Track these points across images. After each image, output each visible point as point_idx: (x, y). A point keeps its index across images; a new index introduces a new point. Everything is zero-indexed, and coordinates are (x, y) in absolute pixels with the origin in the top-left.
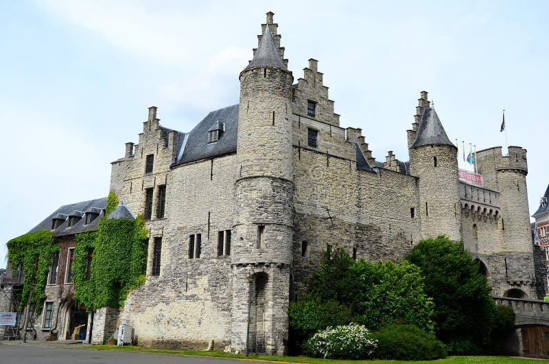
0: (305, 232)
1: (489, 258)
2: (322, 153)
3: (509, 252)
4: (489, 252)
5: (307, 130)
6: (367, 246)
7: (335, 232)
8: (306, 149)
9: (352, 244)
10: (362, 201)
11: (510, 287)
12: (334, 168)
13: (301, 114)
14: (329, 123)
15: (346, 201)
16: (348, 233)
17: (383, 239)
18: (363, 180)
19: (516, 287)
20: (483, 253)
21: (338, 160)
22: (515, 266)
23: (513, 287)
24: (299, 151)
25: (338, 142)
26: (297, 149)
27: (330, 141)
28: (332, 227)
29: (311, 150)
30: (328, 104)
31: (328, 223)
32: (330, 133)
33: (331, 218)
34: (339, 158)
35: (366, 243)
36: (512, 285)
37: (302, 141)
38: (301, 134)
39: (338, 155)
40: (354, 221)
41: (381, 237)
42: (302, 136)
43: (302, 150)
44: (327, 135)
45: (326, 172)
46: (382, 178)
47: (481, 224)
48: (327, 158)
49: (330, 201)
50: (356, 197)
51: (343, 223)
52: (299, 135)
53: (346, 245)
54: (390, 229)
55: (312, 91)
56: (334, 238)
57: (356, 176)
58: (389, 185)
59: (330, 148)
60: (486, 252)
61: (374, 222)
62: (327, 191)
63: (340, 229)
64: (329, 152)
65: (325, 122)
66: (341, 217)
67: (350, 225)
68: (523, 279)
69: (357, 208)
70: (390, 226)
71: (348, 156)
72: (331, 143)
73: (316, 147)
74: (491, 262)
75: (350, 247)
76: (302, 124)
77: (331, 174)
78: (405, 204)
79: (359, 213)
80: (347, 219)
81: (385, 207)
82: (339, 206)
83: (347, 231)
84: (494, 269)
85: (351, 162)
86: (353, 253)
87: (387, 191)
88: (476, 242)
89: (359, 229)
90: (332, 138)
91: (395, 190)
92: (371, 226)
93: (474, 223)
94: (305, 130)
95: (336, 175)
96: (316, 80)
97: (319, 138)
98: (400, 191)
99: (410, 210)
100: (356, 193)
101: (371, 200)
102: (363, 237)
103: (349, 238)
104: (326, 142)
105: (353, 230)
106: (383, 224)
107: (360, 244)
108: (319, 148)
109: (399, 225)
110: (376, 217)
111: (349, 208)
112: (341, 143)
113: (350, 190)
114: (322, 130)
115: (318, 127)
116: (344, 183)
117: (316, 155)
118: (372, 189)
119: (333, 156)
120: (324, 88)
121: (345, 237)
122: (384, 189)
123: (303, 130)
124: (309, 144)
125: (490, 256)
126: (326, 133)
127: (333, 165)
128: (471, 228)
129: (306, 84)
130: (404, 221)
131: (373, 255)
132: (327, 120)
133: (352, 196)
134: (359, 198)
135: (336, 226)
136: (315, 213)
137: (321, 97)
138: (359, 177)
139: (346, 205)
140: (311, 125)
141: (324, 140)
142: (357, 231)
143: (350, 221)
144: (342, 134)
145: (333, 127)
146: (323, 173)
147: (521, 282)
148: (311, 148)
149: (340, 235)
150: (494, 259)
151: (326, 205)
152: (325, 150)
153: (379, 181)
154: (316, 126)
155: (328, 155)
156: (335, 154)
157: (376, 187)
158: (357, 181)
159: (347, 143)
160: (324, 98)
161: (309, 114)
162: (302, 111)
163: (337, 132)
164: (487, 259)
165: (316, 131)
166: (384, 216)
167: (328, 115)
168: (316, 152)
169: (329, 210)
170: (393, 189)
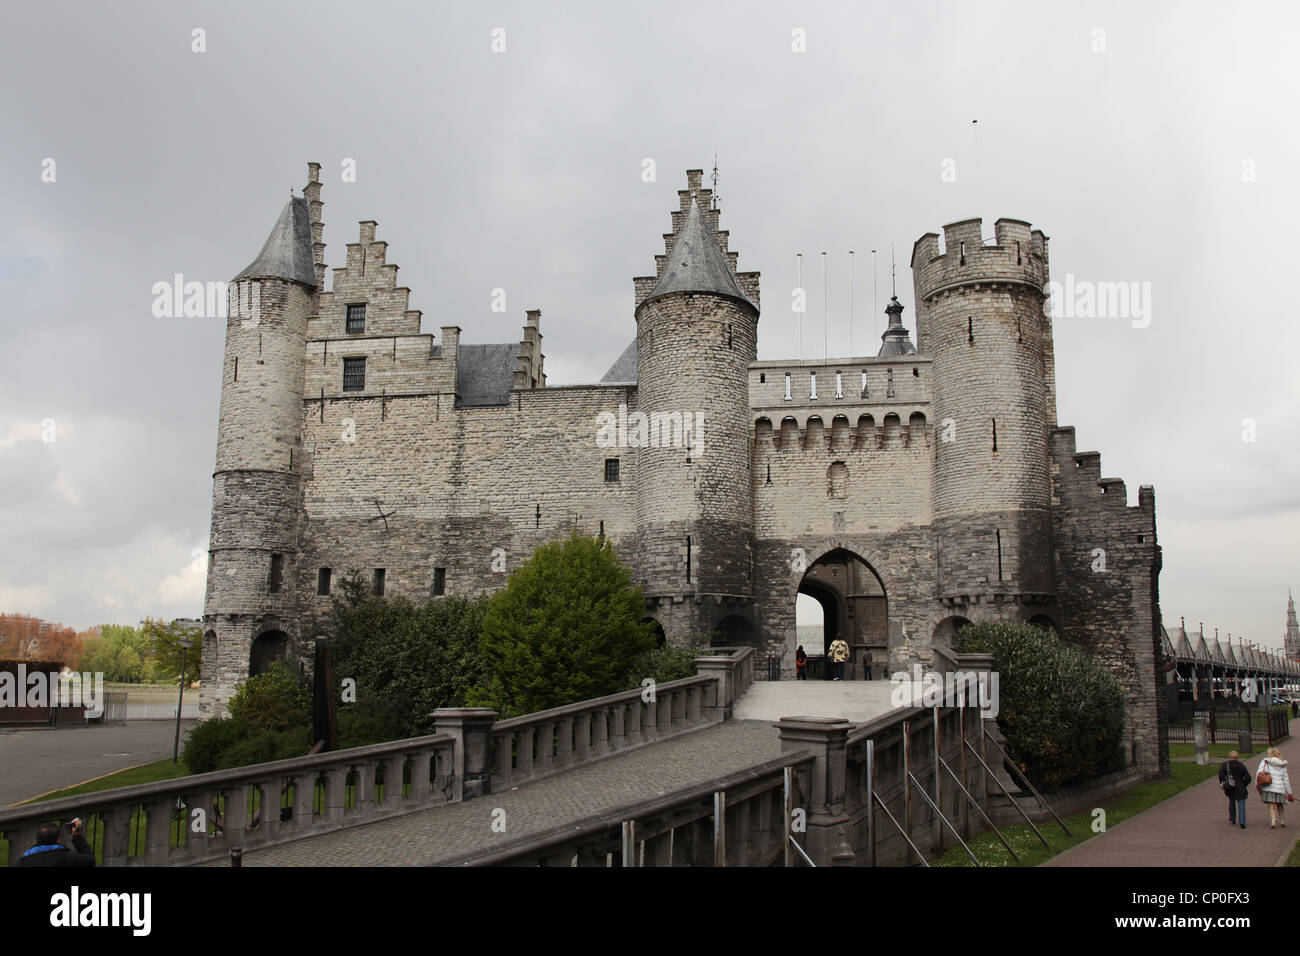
0: (326, 551)
1: (887, 543)
2: (373, 398)
3: (942, 520)
4: (891, 525)
5: (341, 364)
6: (471, 560)
7: (393, 543)
8: (338, 399)
9: (432, 560)
10: (466, 470)
11: (947, 614)
12: (400, 420)
13: (331, 336)
14: (394, 333)
15: (424, 477)
16: (423, 540)
18: (469, 427)
19: (958, 613)
20: (867, 530)
21: (408, 402)
22: (951, 557)
23: (951, 614)
24: (322, 406)
25: (411, 366)
26: (319, 404)
27: (392, 368)
28: (388, 533)
29: (347, 398)
30: (392, 298)
31: (378, 527)
32: (393, 356)
33: (384, 517)
34: (413, 396)
35: (468, 553)
36: (949, 607)
37: (331, 385)
38: (327, 373)
39: (409, 392)
40: (440, 514)
41: (509, 537)
42: (329, 376)
43: (328, 403)
44: (387, 360)
45: (380, 432)
46: (524, 412)
47: (865, 456)
48: (384, 405)
49: (385, 484)
50: (449, 464)
51: (413, 522)
52: (324, 377)
53: (417, 563)
54: (538, 516)
55: (357, 284)
56: (390, 555)
57: (453, 423)
58: (543, 421)
59: (390, 383)
60: (876, 527)
61: (494, 509)
62: (380, 466)
63: (405, 535)
64: (389, 391)
65: (385, 334)
66: (408, 512)
67: (430, 524)
68: (967, 590)
69: (450, 488)
70: (538, 511)
71: (433, 388)
72: (394, 373)
73: (361, 387)
74: (897, 552)
75: (428, 567)
76: (332, 354)
77: (390, 433)
78: (589, 454)
79: (454, 497)
80: (424, 513)
81: (527, 472)
82: (406, 491)
83: (423, 537)
84: (905, 570)
85: (442, 398)
86: (432, 577)
87: (538, 436)
88: (838, 507)
89: (452, 529)
90: (398, 362)
91: (560, 430)
92: (483, 518)
93: (835, 458)
94: (336, 365)
95: (404, 432)
96: (368, 260)
97: (368, 369)
98: (576, 428)
99: (603, 466)
100: (451, 457)
101: (488, 463)
102: (461, 543)
103: (425, 550)
104: (382, 374)
105: (436, 533)
106: (518, 510)
107: (452, 557)
108: (368, 390)
109: (564, 504)
110: (500, 498)
111: (431, 491)
112: (417, 366)
113: (436, 455)
114: (375, 353)
115: (366, 349)
116: (420, 443)
117: (359, 404)
118: (494, 441)
119: (396, 397)
120: (385, 269)
121: (416, 550)
122: (529, 432)
123: (333, 365)
124: (345, 388)
125: (894, 537)
126: (384, 355)
127: (398, 413)
128: (823, 474)
129: (344, 275)
130: (580, 494)
131: (486, 576)
132: (387, 330)
133: (441, 465)
134: (457, 466)
135: (397, 530)
136: (349, 513)
137: (377, 289)
138: (461, 423)
139: (422, 487)
140: (350, 350)
141: (379, 371)
142: (448, 533)
143: (429, 516)
144: (423, 346)
145: (402, 339)
146: (372, 434)
147: (963, 597)
148: (348, 394)
149: (403, 547)
150: (908, 542)
151: (374, 495)
152: (378, 391)
153: (516, 419)
154: (362, 349)
155: (386, 398)
156: (402, 392)
157: (506, 434)
158: (456, 431)
159: (433, 362)
160: (382, 290)
161: (348, 330)
162: (334, 331)
163: (410, 347)
164: (878, 547)
165: (363, 359)
166: (521, 491)
167: (391, 319)
168: (359, 399)
169: (382, 503)
170: (554, 429)
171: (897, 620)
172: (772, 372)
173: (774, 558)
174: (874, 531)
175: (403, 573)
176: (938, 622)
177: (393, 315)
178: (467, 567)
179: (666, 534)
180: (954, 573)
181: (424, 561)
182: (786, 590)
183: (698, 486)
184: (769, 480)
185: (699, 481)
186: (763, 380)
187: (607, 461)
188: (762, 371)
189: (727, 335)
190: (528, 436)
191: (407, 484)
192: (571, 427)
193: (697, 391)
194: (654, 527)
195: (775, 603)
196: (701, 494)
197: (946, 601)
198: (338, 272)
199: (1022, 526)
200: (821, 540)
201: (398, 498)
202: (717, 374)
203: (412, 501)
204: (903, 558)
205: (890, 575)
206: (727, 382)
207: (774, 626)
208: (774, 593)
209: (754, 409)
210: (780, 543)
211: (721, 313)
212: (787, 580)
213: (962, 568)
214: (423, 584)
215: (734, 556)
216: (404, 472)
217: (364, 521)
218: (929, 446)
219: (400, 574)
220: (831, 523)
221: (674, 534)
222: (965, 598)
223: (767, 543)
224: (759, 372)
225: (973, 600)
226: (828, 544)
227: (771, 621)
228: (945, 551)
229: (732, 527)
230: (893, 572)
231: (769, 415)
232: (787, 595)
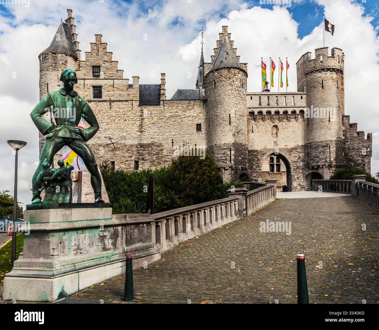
1: (291, 151)
2: (106, 101)
3: (310, 143)
4: (292, 145)
5: (92, 88)
6: (148, 158)
7: (117, 152)
8: (91, 101)
9: (133, 158)
10: (145, 127)
12: (117, 109)
13: (86, 78)
14: (113, 78)
15: (128, 130)
16: (129, 151)
17: (164, 151)
18: (145, 112)
19: (315, 171)
20: (284, 147)
21: (120, 103)
23: (312, 171)
25: (121, 90)
27: (113, 91)
28: (115, 149)
29: (95, 101)
30: (111, 65)
31: (111, 147)
32: (113, 86)
33: (113, 143)
34: (123, 101)
35: (147, 155)
36: (311, 169)
37: (88, 96)
38: (86, 91)
39: (121, 99)
40: (136, 142)
41: (162, 150)
42: (86, 93)
44: (111, 87)
45: (109, 114)
46: (165, 107)
47: (284, 124)
48: (110, 104)
49: (113, 132)
50: (138, 125)
51: (125, 145)
52: (84, 93)
53: (127, 159)
54: (173, 143)
55: (96, 59)
56: (116, 157)
57: (139, 111)
58: (173, 111)
59: (113, 96)
60: (287, 146)
61: (156, 141)
62: (111, 126)
63: (122, 150)
64: (112, 99)
65: (109, 78)
66: (123, 142)
67: (132, 146)
68: (319, 164)
69: (138, 133)
70: (173, 141)
71: (129, 98)
72: (114, 93)
73: (101, 97)
74: (294, 153)
75: (132, 161)
76: (87, 85)
77: (114, 114)
78: (190, 122)
79: (141, 136)
80: (129, 142)
81: (168, 128)
82: (121, 135)
83: (129, 150)
84: (296, 159)
85: (134, 102)
86: (134, 164)
87: (171, 116)
88: (275, 139)
89: (141, 147)
90: (115, 89)
91: (179, 114)
92: (152, 144)
93: (274, 124)
94: (89, 89)
95: (119, 114)
96: (100, 49)
97: (103, 90)
98: (185, 114)
99: (196, 126)
100: (138, 123)
101: (153, 125)
102: (144, 152)
103: (130, 155)
104: (109, 92)
105: (134, 149)
106: (165, 141)
107: (141, 157)
108: (104, 98)
109: (182, 139)
110: (158, 137)
111: (131, 134)
112: (123, 90)
113: (133, 122)
114: (105, 85)
115: (102, 83)
116: (126, 117)
117: (101, 103)
118: (155, 117)
119: (115, 101)
120: (107, 54)
121: (127, 155)
122: (168, 115)
123: (87, 89)
124: (94, 97)
125: (293, 149)
126: (109, 86)
127: (116, 107)
128: (270, 129)
129: (90, 55)
130: (187, 135)
131: (154, 163)
132: (110, 77)
133: (135, 125)
134: (141, 126)
135: (119, 148)
136: (99, 142)
137: (105, 61)
138: (142, 111)
139: (128, 133)
140: (95, 83)
141: (108, 91)
142: (139, 149)
143: (131, 143)
144: (125, 83)
145: (117, 80)
146: (106, 114)
147: (317, 166)
148: (95, 99)
149: (122, 154)
150: (297, 150)
151: (109, 136)
152: (108, 98)
153: (163, 110)
154: (100, 83)
155: (111, 101)
156: (118, 99)
157: (159, 115)
158: (140, 114)
159: (129, 89)
160: (107, 61)
161: (94, 76)
162: (87, 76)
163: (120, 83)
164: (288, 152)
165: (101, 87)
166: (166, 134)
167: (111, 72)
168: (100, 101)
169: (112, 139)
170: (177, 113)
171: (294, 174)
172: (255, 96)
173: (254, 155)
174: (287, 147)
175: (122, 162)
176: (307, 174)
177: (112, 71)
178: (147, 160)
179: (222, 148)
180: (314, 159)
181: (130, 158)
182: (258, 165)
183: (233, 132)
184: (252, 131)
185: (233, 130)
186: (251, 98)
187: (197, 125)
188: (251, 96)
189: (241, 83)
190: (168, 116)
191: (122, 132)
192: (184, 113)
193: (232, 101)
194: (217, 145)
195: (255, 169)
196: (234, 135)
197: (311, 168)
198: (87, 53)
199: (337, 144)
200: (270, 150)
201: (118, 137)
202: (238, 96)
203: (124, 138)
204: (295, 155)
205: (292, 160)
206: (242, 98)
207: (254, 177)
208: (254, 166)
209: (249, 108)
210: (256, 151)
211: (240, 75)
212: (259, 162)
213: (317, 157)
214: (130, 166)
215: (244, 154)
216: (120, 128)
217: (105, 145)
218: (304, 121)
219: (121, 163)
220: (273, 144)
221: (225, 147)
222: (318, 166)
223: (252, 151)
224: (250, 96)
225: (321, 166)
226: (272, 151)
227: (254, 175)
228: (311, 152)
229: (244, 145)
230: (292, 159)
231: (254, 110)
232: (259, 167)
